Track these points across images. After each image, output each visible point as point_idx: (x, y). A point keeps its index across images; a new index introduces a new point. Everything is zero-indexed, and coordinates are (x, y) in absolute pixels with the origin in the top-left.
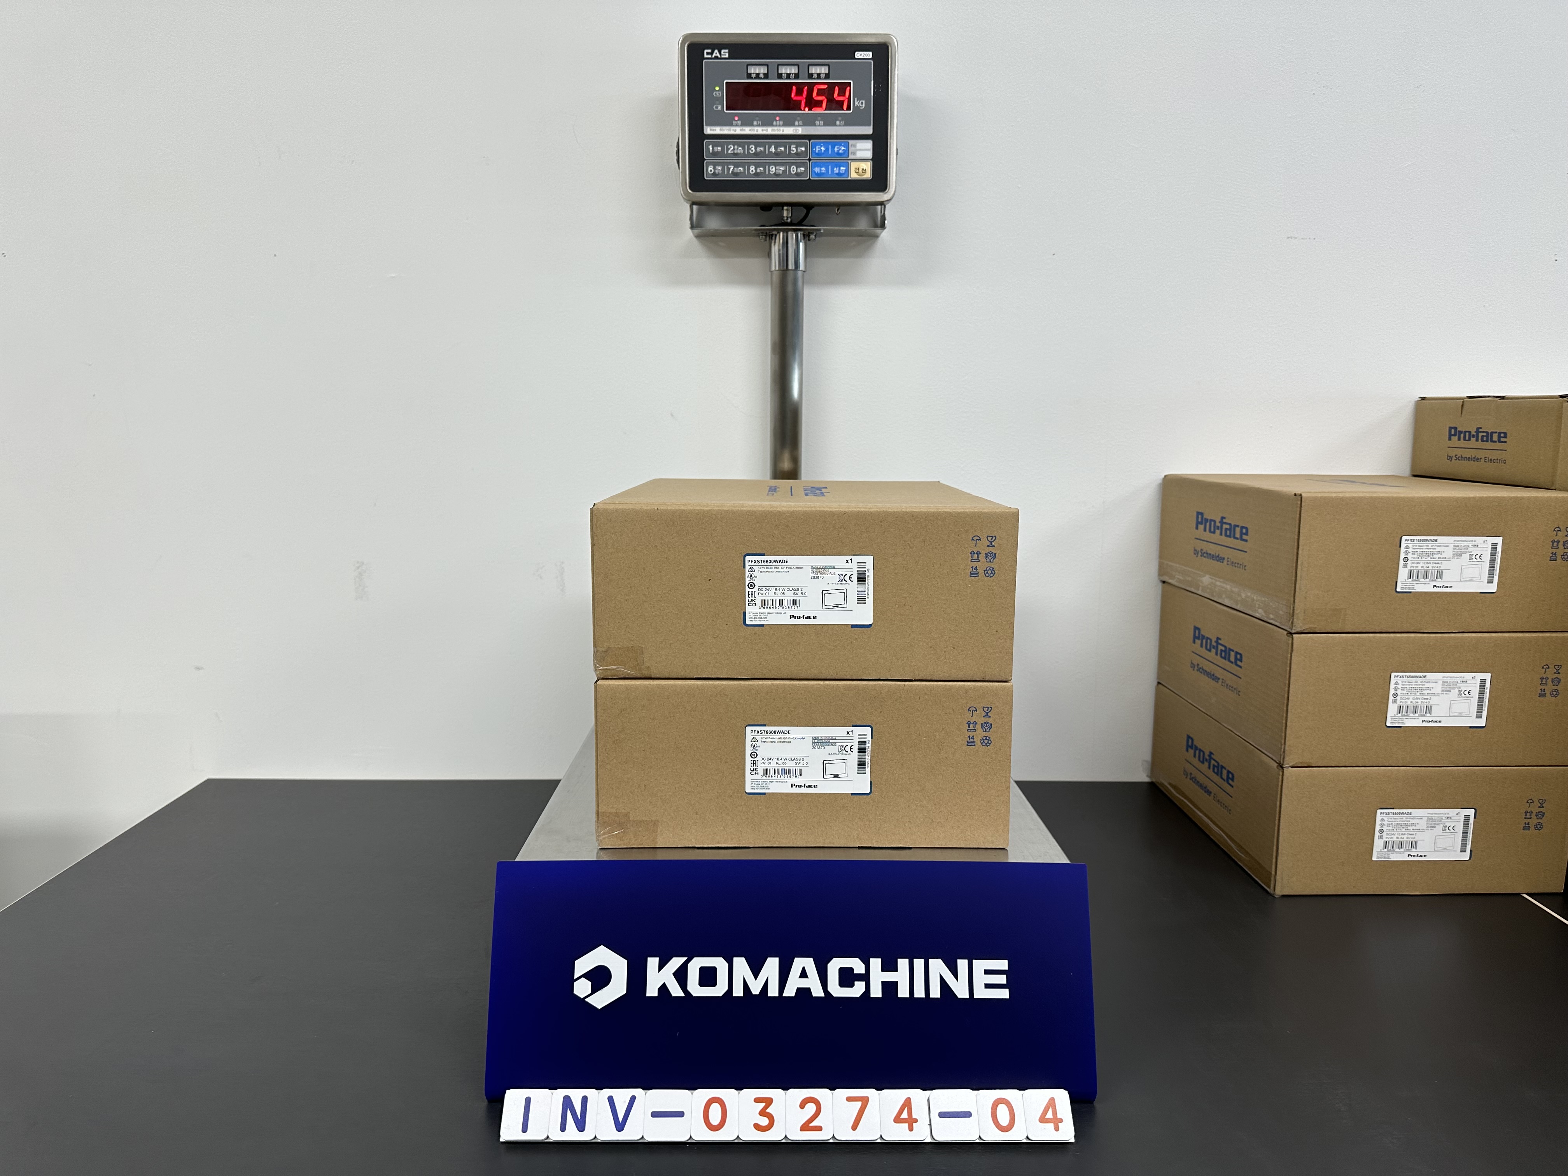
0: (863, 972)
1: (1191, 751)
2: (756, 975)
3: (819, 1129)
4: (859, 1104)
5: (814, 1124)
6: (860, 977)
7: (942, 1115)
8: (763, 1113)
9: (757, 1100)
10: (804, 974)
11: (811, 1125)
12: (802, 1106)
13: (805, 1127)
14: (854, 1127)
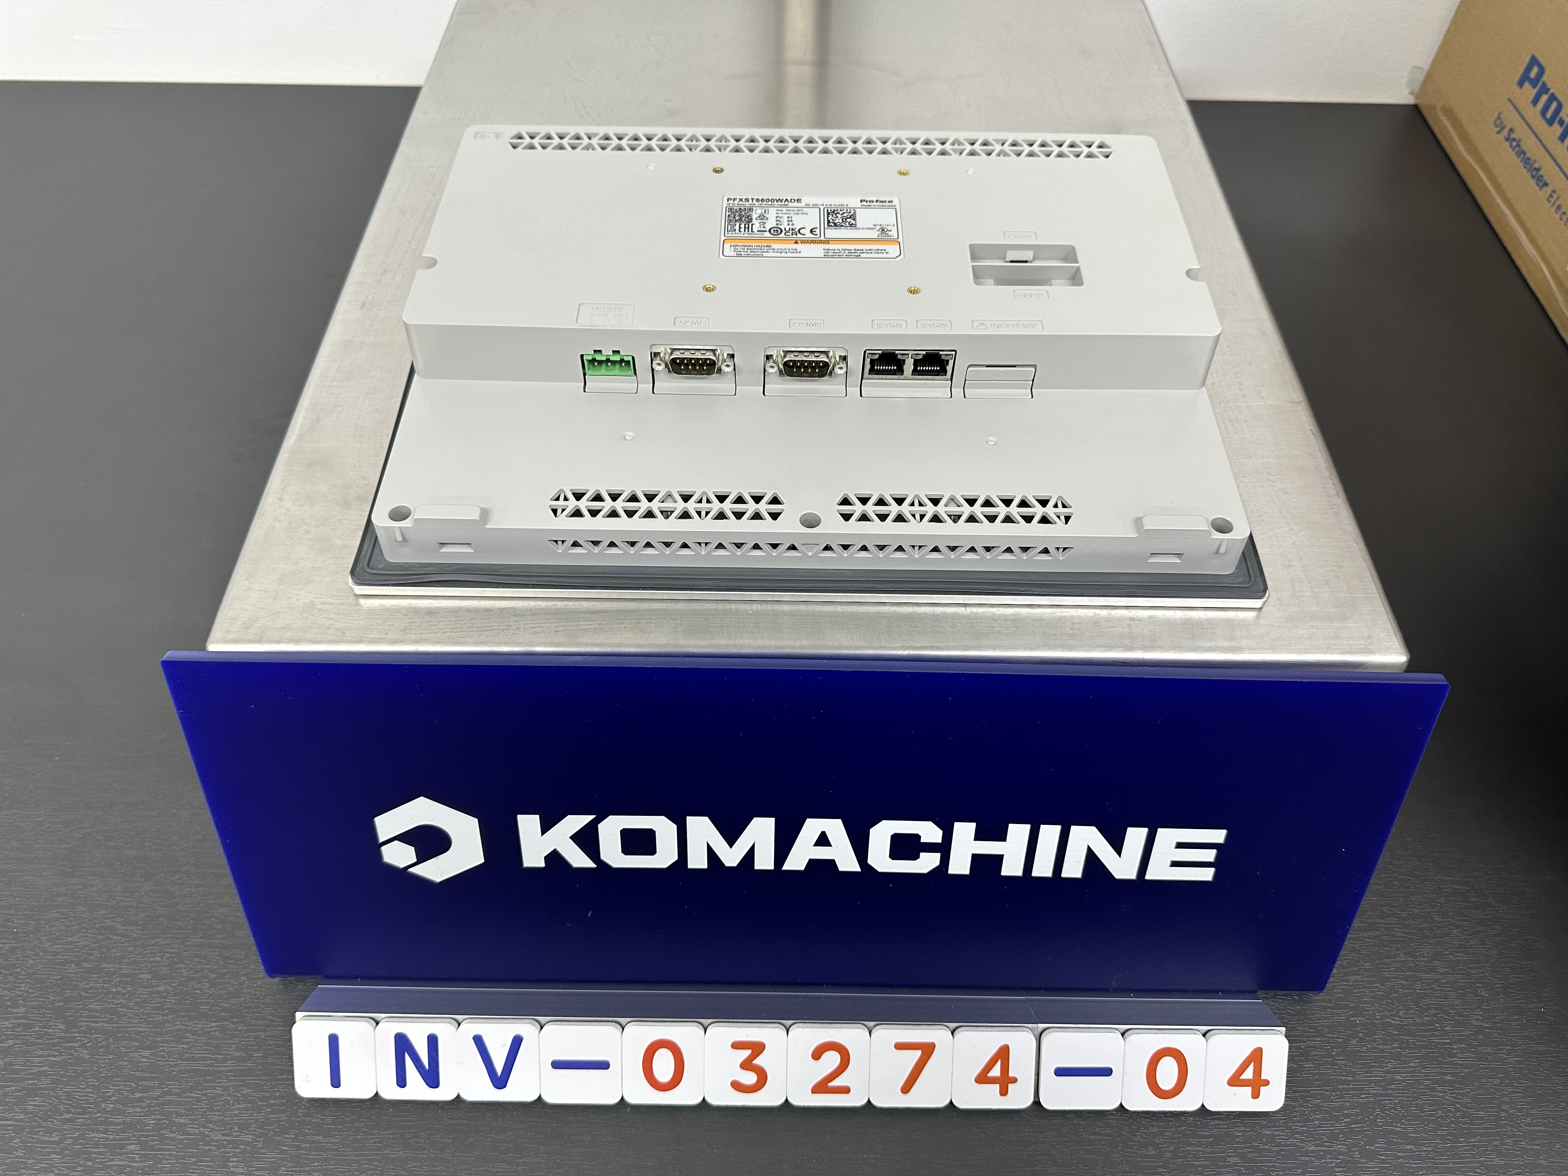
0: (939, 840)
1: (1529, 91)
2: (731, 842)
3: (846, 1090)
4: (918, 1053)
5: (835, 1083)
6: (931, 848)
7: (1061, 1072)
8: (747, 1065)
9: (737, 1046)
10: (823, 840)
11: (830, 1084)
12: (817, 1054)
13: (821, 1087)
14: (906, 1088)
